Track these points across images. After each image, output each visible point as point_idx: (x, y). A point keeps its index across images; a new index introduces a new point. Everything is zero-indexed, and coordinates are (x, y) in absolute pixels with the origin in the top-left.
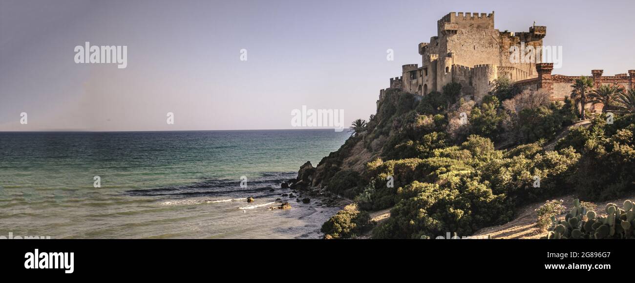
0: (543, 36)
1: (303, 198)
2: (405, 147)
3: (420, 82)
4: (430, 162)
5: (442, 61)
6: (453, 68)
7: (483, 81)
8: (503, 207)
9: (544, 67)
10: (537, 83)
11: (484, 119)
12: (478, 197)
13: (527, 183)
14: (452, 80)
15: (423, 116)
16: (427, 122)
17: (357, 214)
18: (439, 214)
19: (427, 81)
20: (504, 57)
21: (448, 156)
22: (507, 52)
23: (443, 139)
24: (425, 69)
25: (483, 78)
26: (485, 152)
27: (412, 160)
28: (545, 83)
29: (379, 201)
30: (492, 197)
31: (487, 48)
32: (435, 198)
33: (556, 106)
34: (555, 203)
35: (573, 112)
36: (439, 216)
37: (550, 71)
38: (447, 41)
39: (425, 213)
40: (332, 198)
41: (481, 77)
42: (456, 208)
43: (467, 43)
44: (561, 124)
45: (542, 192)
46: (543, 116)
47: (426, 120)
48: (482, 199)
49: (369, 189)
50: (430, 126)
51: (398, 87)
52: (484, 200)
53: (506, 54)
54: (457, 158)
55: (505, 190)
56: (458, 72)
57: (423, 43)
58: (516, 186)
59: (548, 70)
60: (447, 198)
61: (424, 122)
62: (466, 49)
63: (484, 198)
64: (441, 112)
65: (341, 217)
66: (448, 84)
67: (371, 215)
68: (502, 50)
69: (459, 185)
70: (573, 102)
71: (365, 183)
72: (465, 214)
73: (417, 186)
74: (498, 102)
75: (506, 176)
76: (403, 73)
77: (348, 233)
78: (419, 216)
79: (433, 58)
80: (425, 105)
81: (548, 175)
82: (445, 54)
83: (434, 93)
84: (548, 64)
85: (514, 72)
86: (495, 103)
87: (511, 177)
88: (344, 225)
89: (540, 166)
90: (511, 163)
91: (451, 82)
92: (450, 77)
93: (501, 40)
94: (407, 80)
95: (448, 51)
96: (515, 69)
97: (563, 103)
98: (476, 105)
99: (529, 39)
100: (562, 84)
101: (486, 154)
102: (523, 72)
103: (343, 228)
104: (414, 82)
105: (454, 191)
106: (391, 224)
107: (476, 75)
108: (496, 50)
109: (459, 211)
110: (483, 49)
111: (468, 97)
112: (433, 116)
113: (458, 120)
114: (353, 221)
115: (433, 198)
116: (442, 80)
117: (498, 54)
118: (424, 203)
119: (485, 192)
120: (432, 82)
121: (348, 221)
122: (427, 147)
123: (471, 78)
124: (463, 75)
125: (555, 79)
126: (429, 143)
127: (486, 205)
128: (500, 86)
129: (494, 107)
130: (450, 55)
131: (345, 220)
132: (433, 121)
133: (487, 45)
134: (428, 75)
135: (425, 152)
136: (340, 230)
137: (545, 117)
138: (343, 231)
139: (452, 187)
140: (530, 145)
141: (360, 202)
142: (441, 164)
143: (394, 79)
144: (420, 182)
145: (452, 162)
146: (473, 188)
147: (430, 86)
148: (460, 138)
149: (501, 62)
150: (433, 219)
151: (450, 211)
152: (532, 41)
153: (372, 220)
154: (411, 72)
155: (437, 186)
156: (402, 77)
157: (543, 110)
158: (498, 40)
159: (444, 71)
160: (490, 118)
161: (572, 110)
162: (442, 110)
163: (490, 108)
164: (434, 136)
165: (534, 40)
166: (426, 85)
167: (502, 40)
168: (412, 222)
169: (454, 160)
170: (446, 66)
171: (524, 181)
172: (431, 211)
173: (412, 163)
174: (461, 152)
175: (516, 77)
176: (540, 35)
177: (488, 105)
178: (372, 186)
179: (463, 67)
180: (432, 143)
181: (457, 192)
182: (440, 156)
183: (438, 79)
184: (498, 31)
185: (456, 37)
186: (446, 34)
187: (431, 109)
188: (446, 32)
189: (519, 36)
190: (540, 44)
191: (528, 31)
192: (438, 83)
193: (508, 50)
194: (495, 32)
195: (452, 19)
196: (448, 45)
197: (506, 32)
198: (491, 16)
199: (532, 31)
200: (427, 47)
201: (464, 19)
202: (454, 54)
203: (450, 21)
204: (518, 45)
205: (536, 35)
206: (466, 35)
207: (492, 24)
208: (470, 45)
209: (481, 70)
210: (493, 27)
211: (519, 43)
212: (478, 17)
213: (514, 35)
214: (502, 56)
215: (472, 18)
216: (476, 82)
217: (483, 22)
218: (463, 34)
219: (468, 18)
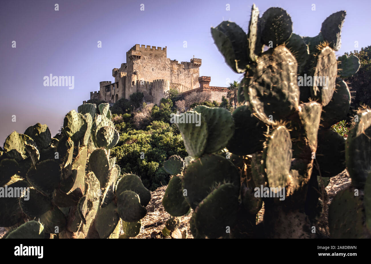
0: (200, 65)
3: (113, 93)
5: (129, 77)
6: (137, 82)
7: (160, 92)
9: (205, 79)
11: (163, 113)
14: (137, 92)
15: (114, 114)
19: (118, 91)
20: (173, 78)
22: (176, 75)
24: (117, 83)
25: (160, 90)
28: (206, 91)
31: (162, 70)
35: (228, 108)
37: (209, 83)
38: (133, 64)
41: (158, 89)
42: (149, 161)
43: (148, 66)
47: (117, 118)
50: (120, 121)
51: (97, 98)
53: (175, 76)
56: (141, 85)
57: (115, 69)
59: (207, 81)
62: (147, 70)
64: (128, 112)
66: (134, 94)
68: (172, 73)
69: (151, 141)
74: (172, 103)
76: (101, 87)
79: (123, 75)
80: (116, 108)
82: (131, 73)
83: (123, 100)
84: (207, 77)
85: (181, 87)
86: (170, 103)
91: (136, 92)
92: (136, 89)
93: (171, 66)
94: (103, 92)
95: (134, 71)
96: (182, 85)
98: (156, 105)
99: (190, 67)
100: (217, 92)
102: (187, 88)
104: (108, 93)
107: (155, 88)
108: (168, 73)
110: (159, 71)
111: (148, 102)
112: (123, 115)
113: (142, 113)
116: (129, 90)
117: (169, 75)
120: (122, 93)
123: (151, 89)
124: (145, 87)
125: (212, 89)
128: (173, 95)
129: (169, 106)
130: (135, 73)
132: (122, 118)
133: (162, 68)
134: (119, 87)
143: (94, 93)
147: (120, 96)
149: (171, 81)
152: (192, 68)
154: (106, 86)
156: (99, 91)
158: (169, 66)
159: (131, 84)
160: (167, 111)
161: (227, 106)
163: (166, 106)
164: (123, 126)
166: (117, 95)
170: (133, 81)
175: (182, 90)
176: (197, 64)
177: (165, 104)
179: (145, 81)
183: (127, 89)
184: (169, 59)
185: (140, 61)
186: (132, 58)
187: (120, 111)
188: (133, 57)
189: (184, 64)
190: (198, 71)
191: (190, 61)
192: (126, 92)
193: (177, 73)
194: (167, 60)
195: (137, 49)
196: (134, 66)
197: (175, 60)
198: (164, 49)
199: (192, 61)
200: (119, 71)
201: (146, 50)
202: (139, 73)
203: (136, 50)
204: (183, 70)
205: (195, 64)
206: (147, 60)
207: (165, 55)
208: (150, 67)
209: (158, 84)
210: (166, 57)
211: (184, 69)
212: (156, 50)
213: (180, 63)
214: (172, 77)
215: (151, 50)
216: (154, 92)
217: (159, 53)
218: (145, 59)
219: (149, 49)
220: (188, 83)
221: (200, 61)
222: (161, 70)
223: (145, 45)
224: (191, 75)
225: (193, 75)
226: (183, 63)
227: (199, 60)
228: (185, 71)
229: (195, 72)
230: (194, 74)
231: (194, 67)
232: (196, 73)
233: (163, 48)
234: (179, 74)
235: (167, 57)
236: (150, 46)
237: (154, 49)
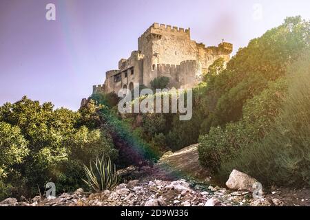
3: (125, 82)
6: (158, 67)
7: (191, 75)
19: (133, 79)
24: (131, 68)
25: (191, 73)
31: (187, 55)
38: (152, 44)
41: (188, 72)
43: (169, 48)
56: (163, 70)
57: (123, 60)
62: (169, 54)
76: (107, 78)
79: (140, 57)
92: (156, 74)
93: (197, 50)
95: (154, 53)
99: (220, 52)
104: (118, 84)
107: (182, 71)
120: (138, 79)
123: (177, 74)
124: (169, 72)
130: (155, 55)
134: (134, 74)
143: (97, 86)
152: (222, 54)
154: (115, 76)
158: (195, 50)
159: (151, 68)
166: (131, 83)
167: (199, 50)
170: (153, 64)
176: (228, 50)
179: (168, 65)
183: (145, 74)
184: (195, 42)
185: (160, 41)
188: (152, 35)
191: (218, 46)
192: (144, 79)
195: (156, 27)
196: (153, 47)
197: (201, 44)
199: (221, 46)
201: (166, 30)
202: (160, 55)
204: (211, 56)
205: (225, 50)
206: (169, 41)
207: (188, 37)
208: (172, 50)
209: (188, 65)
211: (212, 54)
212: (177, 31)
213: (208, 48)
215: (172, 31)
217: (182, 35)
218: (166, 40)
221: (230, 46)
223: (164, 25)
226: (211, 48)
228: (213, 58)
231: (224, 53)
233: (186, 30)
236: (170, 26)
237: (175, 30)
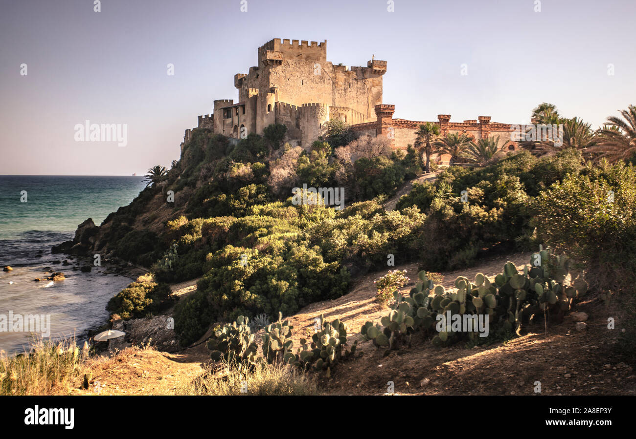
0: (384, 72)
1: (81, 266)
2: (216, 202)
3: (236, 122)
4: (248, 221)
5: (263, 97)
6: (276, 106)
7: (313, 124)
8: (336, 277)
9: (385, 109)
10: (376, 128)
11: (313, 170)
12: (306, 266)
13: (364, 248)
14: (275, 121)
15: (239, 163)
16: (243, 171)
17: (154, 286)
18: (258, 286)
19: (245, 121)
20: (337, 95)
21: (269, 214)
22: (342, 90)
23: (264, 193)
24: (243, 106)
25: (313, 120)
26: (314, 210)
27: (225, 218)
28: (386, 128)
29: (182, 271)
30: (323, 265)
31: (318, 84)
32: (254, 267)
33: (398, 156)
34: (398, 274)
35: (416, 163)
36: (259, 289)
37: (391, 115)
38: (269, 73)
39: (241, 286)
40: (120, 266)
41: (309, 118)
42: (279, 279)
43: (294, 76)
44: (404, 178)
45: (381, 259)
46: (382, 167)
47: (243, 169)
48: (311, 268)
49: (170, 254)
50: (247, 176)
51: (208, 126)
52: (314, 270)
53: (340, 92)
54: (281, 216)
55: (340, 257)
56: (282, 111)
57: (239, 74)
58: (351, 252)
59: (389, 112)
60: (269, 267)
61: (240, 171)
62: (292, 84)
63: (313, 266)
64: (261, 159)
65: (133, 291)
66: (270, 126)
67: (172, 288)
68: (336, 87)
69: (283, 251)
70: (417, 152)
71: (165, 247)
72: (290, 286)
73: (232, 252)
74: (330, 149)
75: (340, 240)
76: (215, 110)
77: (142, 311)
78: (234, 289)
79: (253, 93)
80: (242, 151)
81: (388, 240)
82: (267, 88)
83: (254, 136)
84: (389, 106)
85: (349, 114)
86: (326, 150)
87: (346, 242)
88: (137, 301)
89: (379, 228)
90: (345, 224)
91: (274, 123)
92: (273, 117)
93: (334, 75)
94: (219, 119)
95: (271, 86)
96: (350, 110)
97: (405, 153)
98: (304, 153)
99: (367, 75)
100: (405, 130)
101: (315, 213)
102: (359, 114)
103: (136, 305)
104: (229, 121)
105: (277, 258)
106: (198, 300)
107: (304, 117)
108: (328, 87)
109: (283, 283)
110: (313, 85)
111: (294, 142)
112: (252, 164)
113: (282, 170)
114: (148, 296)
115: (251, 267)
116: (262, 119)
117: (330, 91)
118: (240, 273)
119: (315, 260)
120: (251, 123)
121: (143, 295)
122: (243, 202)
123: (298, 119)
124: (289, 114)
125: (396, 124)
126: (246, 198)
127: (315, 275)
128: (333, 130)
129: (325, 155)
130: (272, 91)
131: (138, 295)
132: (251, 170)
133: (318, 80)
134: (246, 114)
135: (241, 209)
136: (132, 307)
137: (385, 169)
138: (135, 310)
139: (275, 252)
140: (368, 202)
141: (158, 271)
142: (261, 223)
143: (204, 117)
144: (235, 246)
145: (275, 221)
146: (300, 254)
147: (248, 127)
148: (284, 193)
149: (333, 101)
150: (252, 293)
151: (272, 282)
152: (370, 77)
153: (174, 294)
154: (224, 109)
155: (257, 251)
156: (213, 115)
157: (382, 160)
158: (330, 74)
159: (265, 110)
160: (320, 168)
161: (415, 161)
162: (262, 157)
163: (320, 156)
164: (252, 190)
165: (373, 77)
166: (243, 126)
167: (336, 75)
168: (225, 297)
169: (277, 219)
170: (268, 103)
171: (361, 246)
172: (248, 284)
173: (224, 222)
174: (285, 209)
175: (351, 120)
176: (379, 71)
177: (318, 152)
178: (173, 251)
179: (288, 105)
180: (250, 197)
181: (280, 259)
182: (260, 214)
183: (259, 118)
184: (331, 63)
185: (281, 68)
186: (268, 64)
187: (249, 156)
188: (269, 61)
189: (356, 71)
190: (380, 82)
191: (366, 66)
192: (257, 123)
193: (343, 87)
194: (327, 64)
195: (277, 47)
196: (270, 78)
197: (340, 65)
198: (323, 45)
200: (245, 79)
201: (291, 47)
202: (278, 89)
203: (274, 50)
204: (354, 81)
205: (375, 70)
206: (293, 66)
207: (323, 55)
208: (297, 79)
209: (310, 110)
210: (325, 58)
211: (356, 79)
212: (308, 47)
213: (350, 70)
214: (335, 94)
215: (301, 47)
216: (304, 124)
217: (314, 52)
218: (289, 65)
219: (296, 46)
220: (363, 103)
221: (384, 64)
222: (316, 83)
223: (289, 40)
224: (368, 89)
225: (371, 89)
226: (355, 69)
227: (382, 63)
228: (357, 84)
229: (374, 85)
230: (373, 88)
231: (374, 75)
232: (377, 85)
233: (321, 43)
234: (347, 89)
235: (327, 60)
236: (297, 41)
237: (305, 45)
